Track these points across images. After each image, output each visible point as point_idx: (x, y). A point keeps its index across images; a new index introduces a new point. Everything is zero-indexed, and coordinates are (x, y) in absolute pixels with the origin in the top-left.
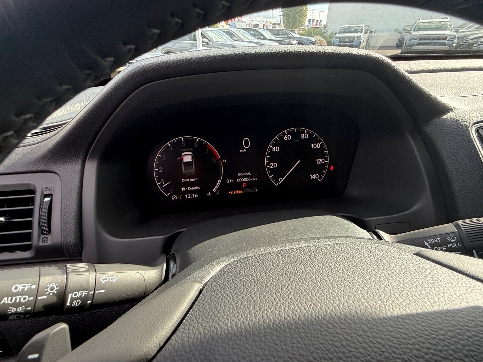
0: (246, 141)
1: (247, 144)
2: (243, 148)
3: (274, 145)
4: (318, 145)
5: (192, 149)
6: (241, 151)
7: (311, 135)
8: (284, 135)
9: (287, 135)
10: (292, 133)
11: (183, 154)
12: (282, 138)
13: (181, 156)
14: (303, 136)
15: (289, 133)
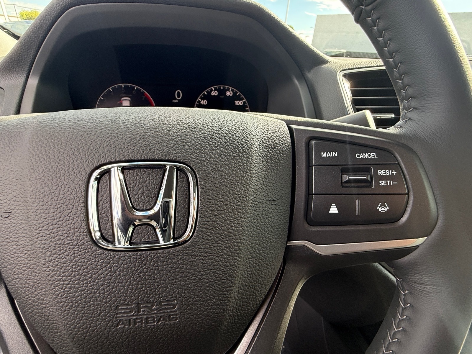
0: (178, 93)
1: (179, 96)
2: (176, 99)
3: (202, 99)
4: (241, 103)
5: (130, 95)
6: (173, 101)
7: (234, 94)
8: (211, 90)
9: (214, 91)
10: (218, 90)
11: (123, 99)
12: (209, 93)
13: (120, 100)
14: (228, 94)
15: (216, 89)
